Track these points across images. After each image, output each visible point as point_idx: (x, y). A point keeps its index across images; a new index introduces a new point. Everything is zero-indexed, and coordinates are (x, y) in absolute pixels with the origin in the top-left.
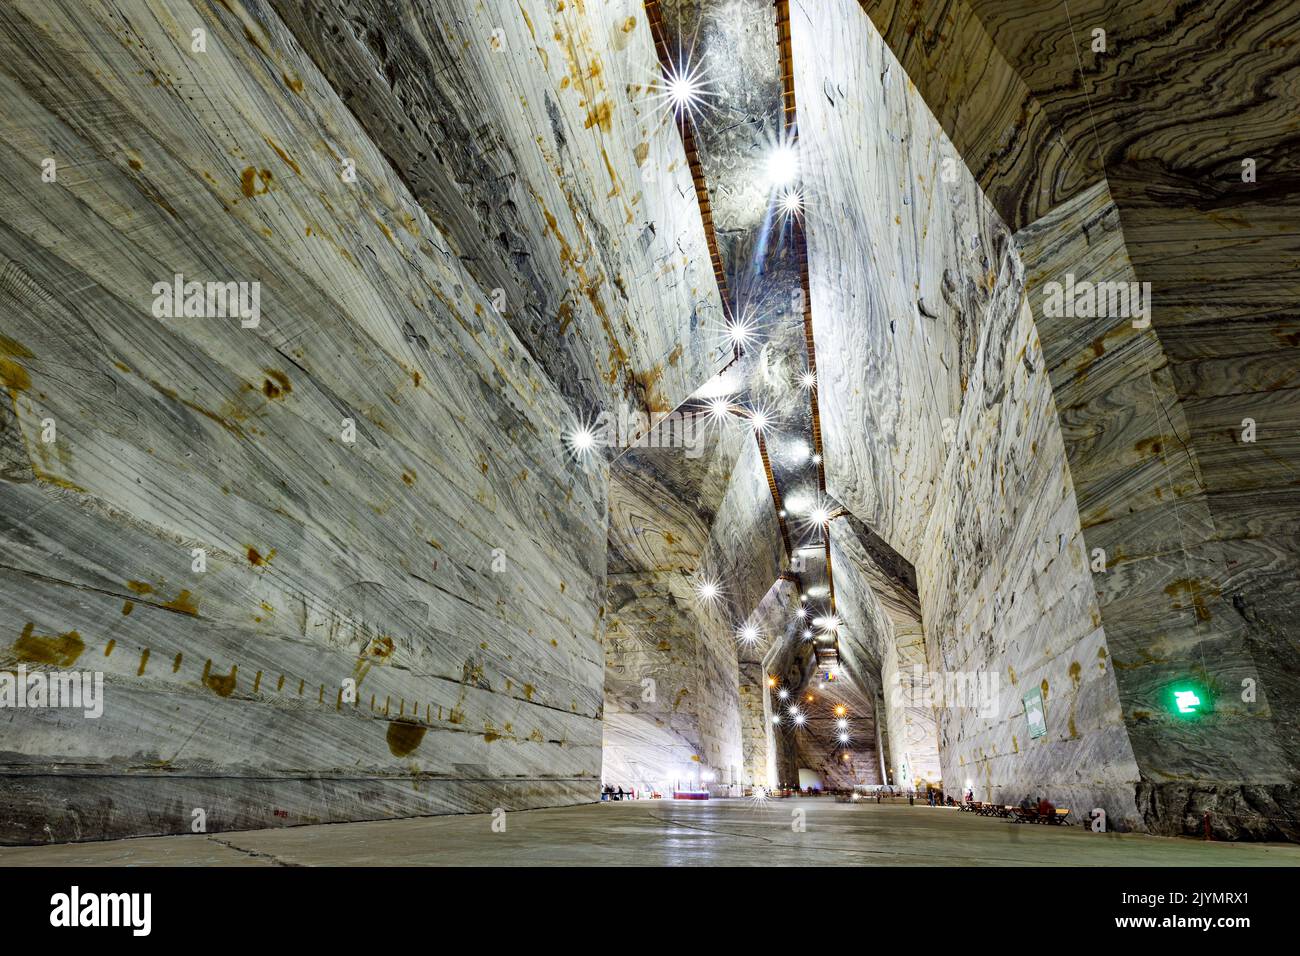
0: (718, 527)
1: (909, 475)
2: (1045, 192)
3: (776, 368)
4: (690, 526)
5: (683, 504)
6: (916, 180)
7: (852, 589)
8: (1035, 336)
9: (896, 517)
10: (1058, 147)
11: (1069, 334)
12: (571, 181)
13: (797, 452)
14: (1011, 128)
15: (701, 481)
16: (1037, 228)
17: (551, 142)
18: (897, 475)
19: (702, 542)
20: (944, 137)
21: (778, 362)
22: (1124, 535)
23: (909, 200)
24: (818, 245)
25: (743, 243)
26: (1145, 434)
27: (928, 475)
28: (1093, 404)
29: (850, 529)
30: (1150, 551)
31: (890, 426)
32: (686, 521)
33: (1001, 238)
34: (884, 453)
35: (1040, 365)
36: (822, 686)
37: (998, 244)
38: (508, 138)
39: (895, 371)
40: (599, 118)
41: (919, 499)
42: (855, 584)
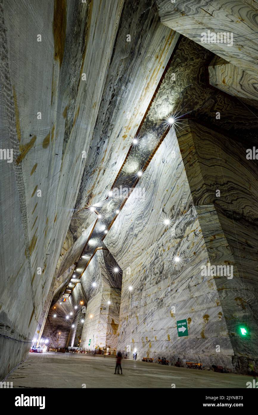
0: (76, 243)
1: (136, 246)
2: (202, 201)
3: (111, 205)
4: (69, 240)
5: (70, 232)
6: (176, 186)
7: (93, 272)
8: (200, 228)
9: (125, 255)
10: (206, 195)
11: (208, 231)
12: (114, 145)
13: (102, 228)
14: (200, 187)
15: (79, 227)
16: (200, 207)
17: (117, 136)
18: (132, 244)
19: (70, 246)
20: (188, 182)
21: (112, 204)
22: (224, 283)
23: (172, 188)
24: (141, 185)
25: (124, 175)
26: (226, 259)
27: (143, 248)
28: (214, 249)
29: (102, 254)
30: (230, 288)
31: (137, 232)
32: (69, 238)
33: (191, 205)
34: (131, 238)
35: (201, 236)
36: (61, 303)
37: (190, 206)
38: (113, 129)
39: (147, 220)
40: (124, 137)
41: (135, 253)
42: (96, 271)
